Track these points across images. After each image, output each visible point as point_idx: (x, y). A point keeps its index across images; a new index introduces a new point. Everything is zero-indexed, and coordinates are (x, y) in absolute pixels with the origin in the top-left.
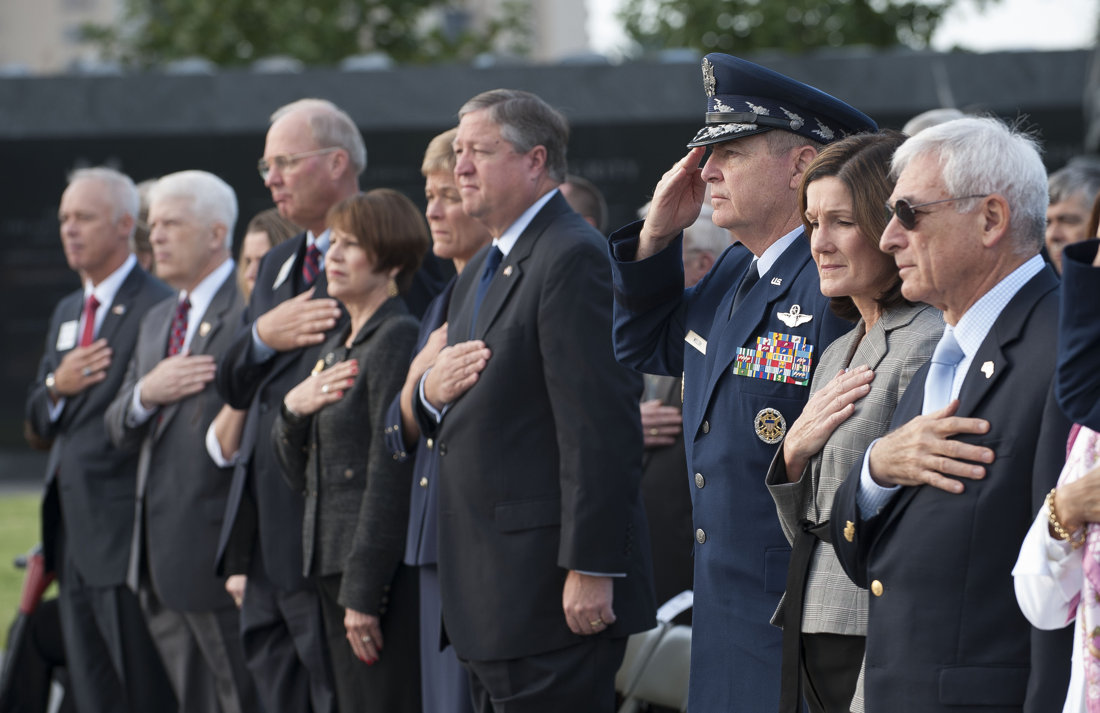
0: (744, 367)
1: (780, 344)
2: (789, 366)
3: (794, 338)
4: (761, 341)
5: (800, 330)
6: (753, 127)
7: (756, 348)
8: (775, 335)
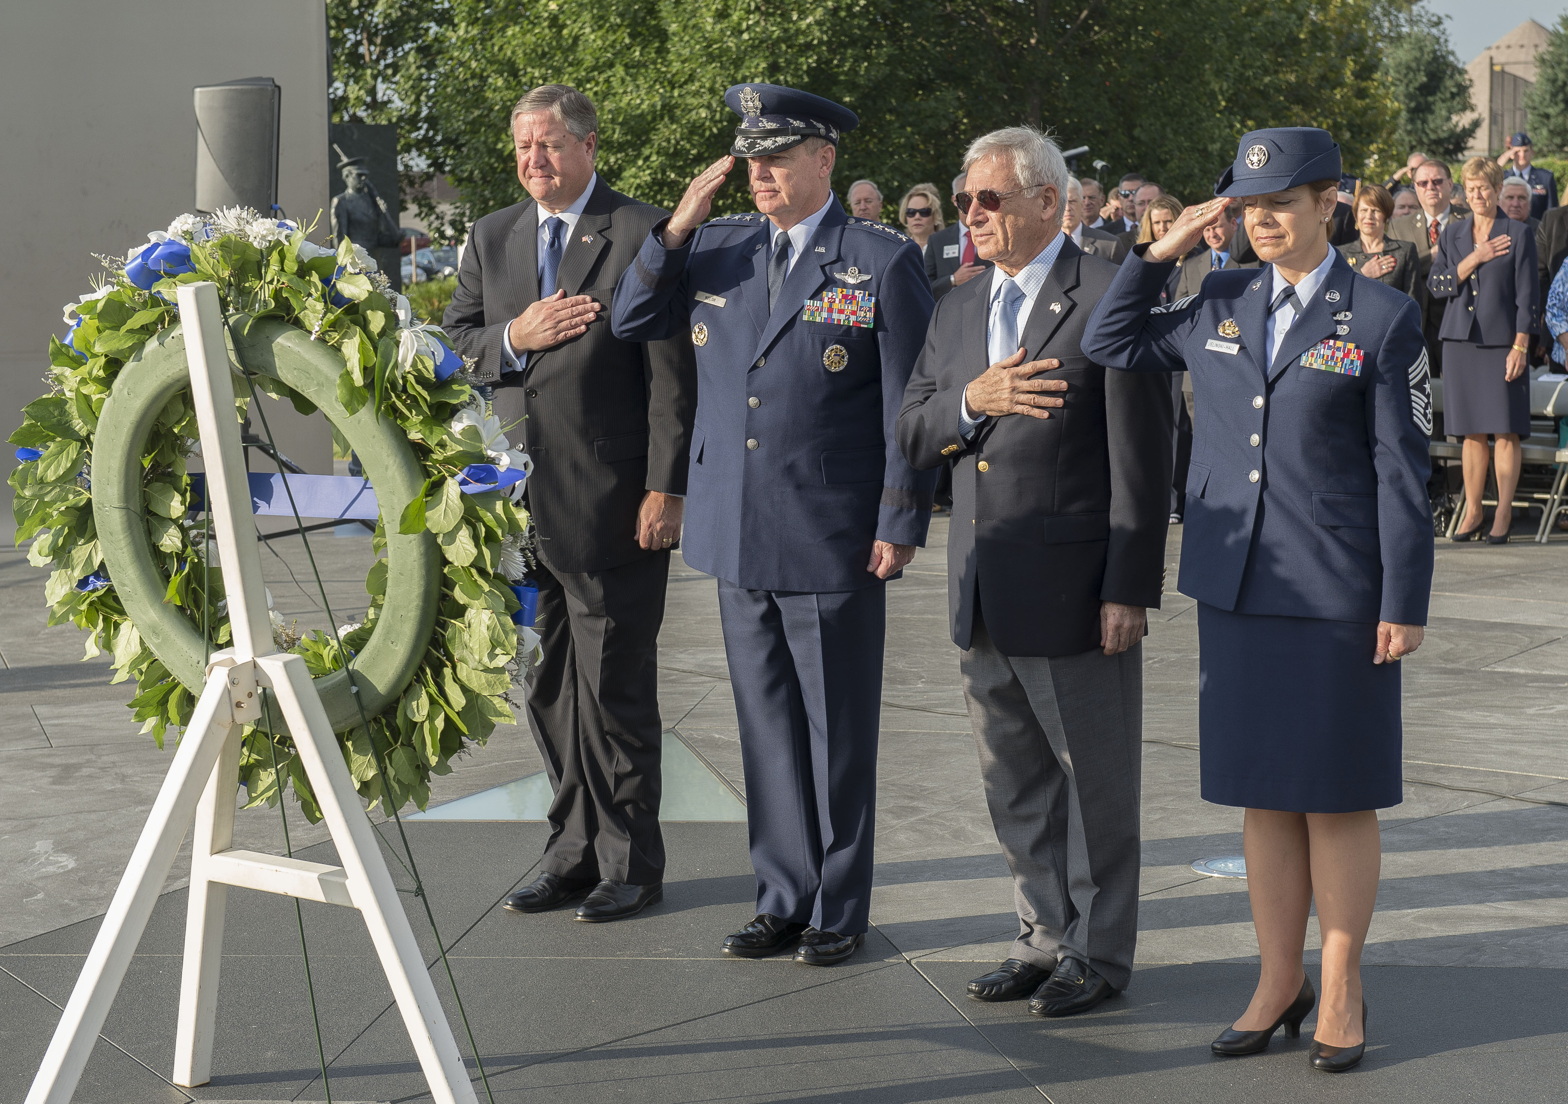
0: (812, 314)
1: (845, 297)
2: (854, 313)
3: (857, 292)
4: (826, 295)
5: (862, 286)
6: (798, 137)
7: (822, 300)
8: (839, 290)
